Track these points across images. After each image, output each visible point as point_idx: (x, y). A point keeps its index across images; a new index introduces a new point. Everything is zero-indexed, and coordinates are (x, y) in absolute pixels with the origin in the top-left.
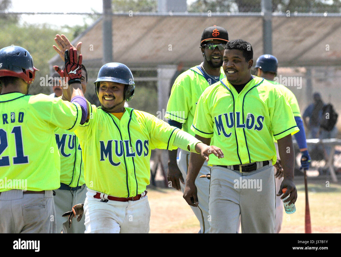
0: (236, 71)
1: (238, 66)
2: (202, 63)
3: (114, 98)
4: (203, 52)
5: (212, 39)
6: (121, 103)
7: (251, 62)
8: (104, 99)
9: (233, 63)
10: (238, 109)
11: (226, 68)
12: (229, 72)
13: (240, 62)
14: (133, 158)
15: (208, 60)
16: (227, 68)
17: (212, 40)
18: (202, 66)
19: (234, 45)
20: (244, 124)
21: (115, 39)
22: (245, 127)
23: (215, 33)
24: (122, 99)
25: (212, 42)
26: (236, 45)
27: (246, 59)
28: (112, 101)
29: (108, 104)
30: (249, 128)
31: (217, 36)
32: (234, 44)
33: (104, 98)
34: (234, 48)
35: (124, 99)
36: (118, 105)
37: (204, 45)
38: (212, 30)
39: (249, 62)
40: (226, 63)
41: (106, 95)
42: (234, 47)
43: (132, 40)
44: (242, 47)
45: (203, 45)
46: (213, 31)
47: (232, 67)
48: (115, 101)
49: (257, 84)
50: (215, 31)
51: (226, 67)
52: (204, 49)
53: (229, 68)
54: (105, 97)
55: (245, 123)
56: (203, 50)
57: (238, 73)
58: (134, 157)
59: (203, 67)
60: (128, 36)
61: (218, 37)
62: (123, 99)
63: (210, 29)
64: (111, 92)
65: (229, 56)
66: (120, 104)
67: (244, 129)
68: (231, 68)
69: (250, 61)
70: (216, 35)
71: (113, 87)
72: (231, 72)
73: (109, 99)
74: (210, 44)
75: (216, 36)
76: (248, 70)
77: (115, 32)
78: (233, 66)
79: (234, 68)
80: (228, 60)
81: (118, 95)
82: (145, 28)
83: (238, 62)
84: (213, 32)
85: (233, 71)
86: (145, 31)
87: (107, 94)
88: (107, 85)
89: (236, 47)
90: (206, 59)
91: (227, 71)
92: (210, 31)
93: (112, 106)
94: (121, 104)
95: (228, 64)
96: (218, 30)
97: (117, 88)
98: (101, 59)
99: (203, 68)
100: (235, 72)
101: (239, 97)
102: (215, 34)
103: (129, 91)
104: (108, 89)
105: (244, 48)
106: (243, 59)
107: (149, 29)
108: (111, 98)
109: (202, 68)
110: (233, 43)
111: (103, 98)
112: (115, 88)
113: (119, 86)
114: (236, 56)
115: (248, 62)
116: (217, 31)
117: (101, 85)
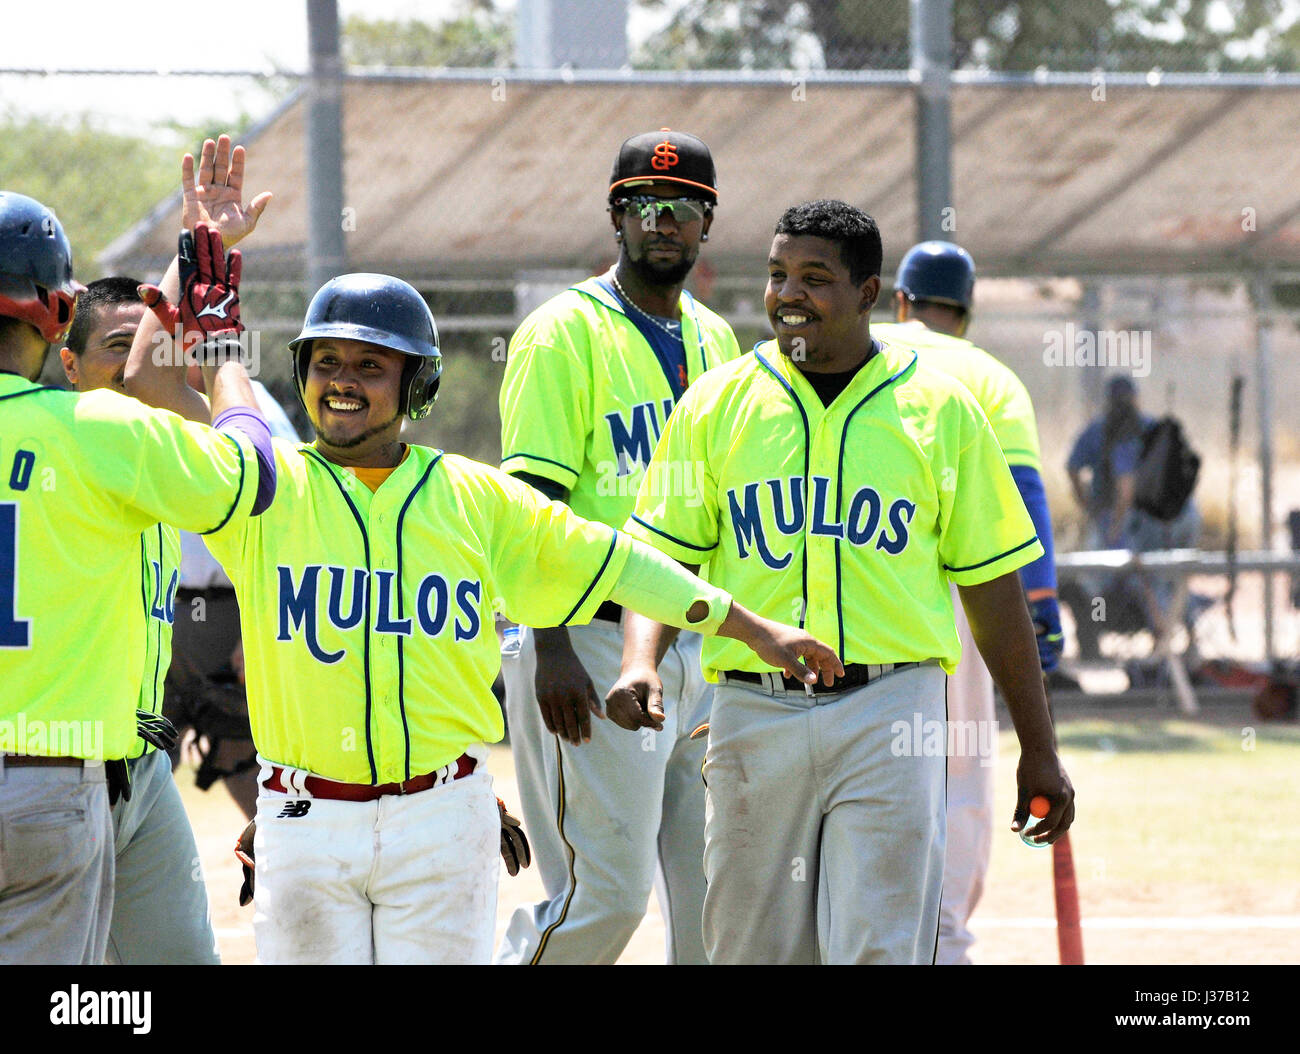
0: (813, 317)
1: (819, 300)
2: (614, 268)
3: (365, 403)
4: (619, 227)
5: (648, 180)
6: (389, 424)
7: (873, 286)
8: (324, 406)
9: (802, 286)
10: (823, 466)
11: (775, 303)
12: (785, 319)
13: (830, 282)
14: (400, 639)
15: (636, 256)
16: (777, 305)
17: (651, 183)
18: (615, 279)
19: (809, 219)
20: (839, 525)
21: (352, 168)
22: (842, 536)
23: (662, 157)
24: (392, 412)
25: (649, 191)
26: (817, 218)
27: (851, 276)
28: (357, 418)
29: (339, 427)
30: (859, 539)
31: (670, 166)
32: (810, 215)
33: (327, 403)
34: (809, 231)
35: (402, 410)
36: (376, 431)
37: (622, 201)
38: (652, 146)
39: (863, 287)
40: (777, 287)
41: (335, 393)
42: (810, 227)
43: (417, 176)
44: (840, 227)
45: (616, 203)
46: (656, 149)
47: (797, 300)
48: (366, 416)
49: (896, 374)
50: (662, 149)
51: (778, 300)
52: (622, 218)
53: (785, 305)
54: (330, 398)
55: (845, 522)
56: (618, 218)
57: (822, 324)
58: (405, 635)
59: (617, 283)
60: (403, 161)
61: (672, 171)
62: (397, 410)
63: (646, 139)
64: (354, 381)
65: (790, 258)
66: (384, 427)
67: (837, 542)
68: (795, 307)
69: (870, 282)
70: (666, 164)
71: (366, 363)
72: (793, 319)
73: (344, 406)
74: (643, 198)
75: (666, 167)
76: (860, 317)
77: (352, 142)
78: (801, 297)
79: (808, 304)
80: (786, 276)
81: (381, 392)
82: (467, 127)
83: (821, 285)
84: (655, 155)
85: (802, 315)
86: (470, 139)
87: (338, 387)
88: (342, 353)
89: (819, 227)
90: (626, 252)
91: (779, 314)
92: (646, 149)
93: (354, 434)
94: (387, 430)
95: (784, 290)
96: (674, 147)
97: (377, 367)
98: (300, 247)
99: (620, 287)
100: (808, 319)
101: (826, 421)
102: (661, 161)
103: (422, 381)
104: (345, 369)
105: (847, 234)
106: (842, 275)
107: (484, 133)
108: (352, 404)
109: (616, 287)
110: (806, 212)
111: (323, 403)
112: (372, 365)
113: (384, 361)
114: (817, 259)
115: (858, 286)
116: (670, 150)
117: (317, 355)
